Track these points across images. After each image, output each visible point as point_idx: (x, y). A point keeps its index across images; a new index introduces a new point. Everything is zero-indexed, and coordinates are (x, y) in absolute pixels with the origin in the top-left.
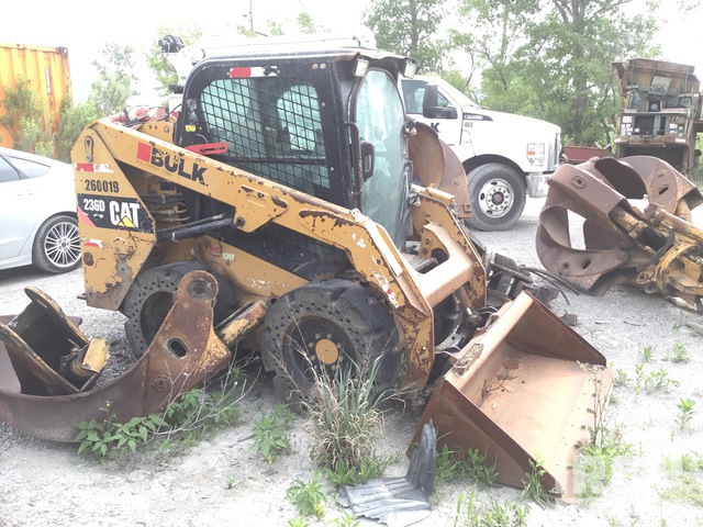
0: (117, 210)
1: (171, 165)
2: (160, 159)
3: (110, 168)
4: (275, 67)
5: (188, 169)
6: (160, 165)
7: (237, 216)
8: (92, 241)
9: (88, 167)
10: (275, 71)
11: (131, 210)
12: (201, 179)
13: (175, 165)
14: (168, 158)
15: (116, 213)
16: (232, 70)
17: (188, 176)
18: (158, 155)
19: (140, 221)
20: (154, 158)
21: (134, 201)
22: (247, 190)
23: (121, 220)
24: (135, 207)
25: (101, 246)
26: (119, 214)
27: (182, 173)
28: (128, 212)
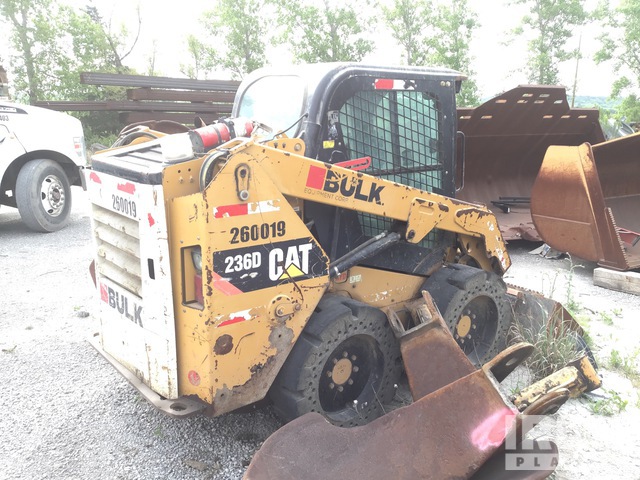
0: (280, 259)
1: (348, 188)
2: (336, 184)
3: (275, 204)
4: (413, 81)
5: (366, 191)
6: (334, 190)
7: (409, 230)
8: (232, 316)
9: (240, 209)
10: (413, 85)
11: (300, 254)
12: (378, 198)
13: (352, 188)
14: (344, 182)
15: (277, 264)
16: (377, 81)
17: (364, 198)
18: (333, 179)
19: (310, 265)
20: (328, 183)
21: (305, 241)
22: (420, 201)
23: (285, 271)
24: (306, 248)
25: (248, 317)
26: (283, 264)
27: (359, 196)
28: (296, 257)
